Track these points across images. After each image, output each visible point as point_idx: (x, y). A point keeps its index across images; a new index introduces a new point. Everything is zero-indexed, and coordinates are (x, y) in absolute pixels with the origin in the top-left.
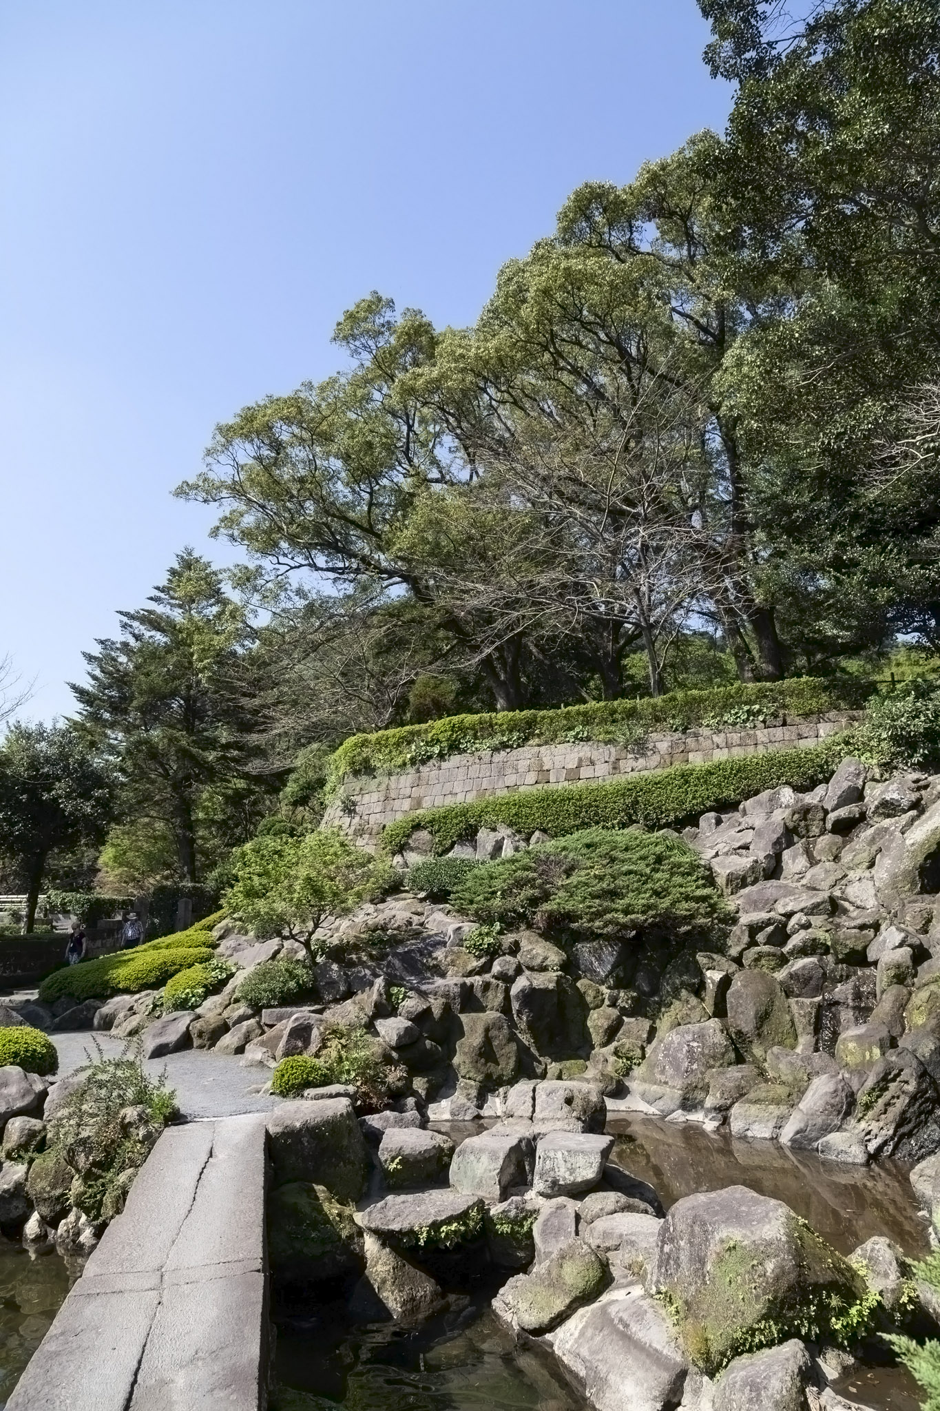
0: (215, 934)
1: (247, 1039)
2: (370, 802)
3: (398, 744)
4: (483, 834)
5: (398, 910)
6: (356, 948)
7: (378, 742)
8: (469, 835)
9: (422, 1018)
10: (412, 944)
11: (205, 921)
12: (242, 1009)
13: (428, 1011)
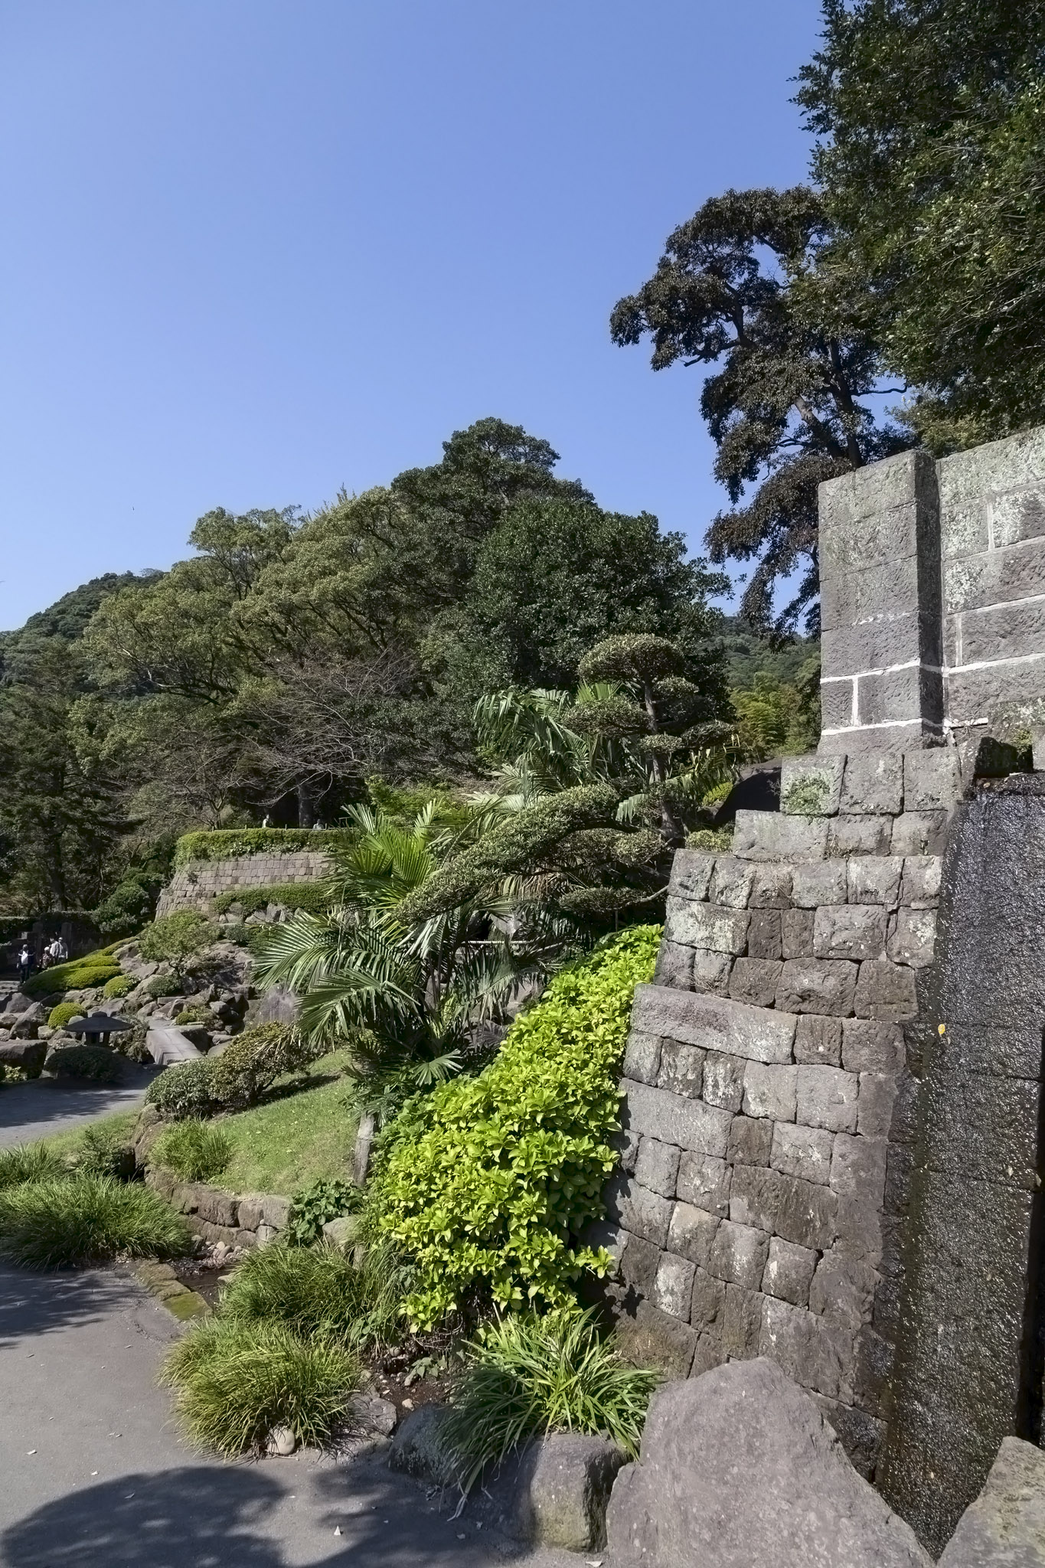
0: (114, 956)
1: (152, 1010)
2: (206, 877)
3: (225, 842)
4: (270, 907)
5: (221, 949)
6: (200, 970)
7: (213, 838)
8: (263, 907)
9: (230, 1002)
10: (228, 969)
11: (107, 949)
12: (148, 997)
13: (234, 998)
